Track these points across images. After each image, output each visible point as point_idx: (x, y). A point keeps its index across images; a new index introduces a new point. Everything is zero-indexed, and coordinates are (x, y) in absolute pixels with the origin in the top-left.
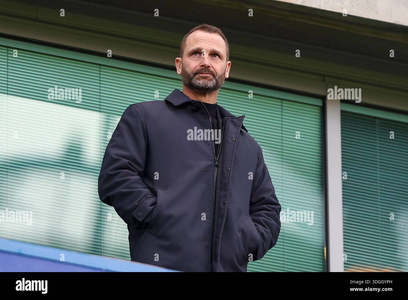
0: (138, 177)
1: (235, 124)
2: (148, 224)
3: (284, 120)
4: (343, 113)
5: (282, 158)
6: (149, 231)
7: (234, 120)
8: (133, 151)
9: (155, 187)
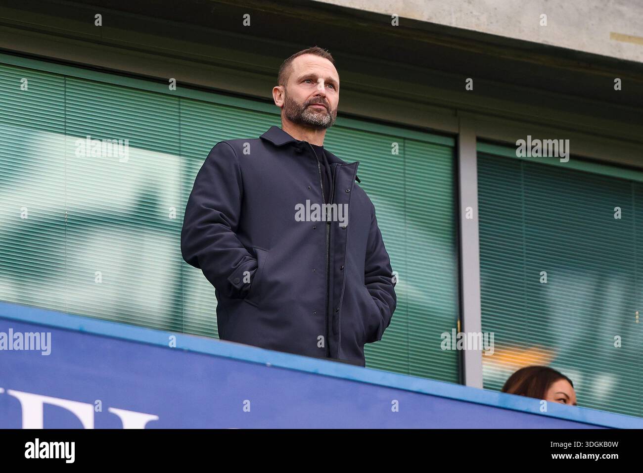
0: (232, 233)
1: (348, 172)
2: (247, 292)
3: (407, 164)
4: (480, 154)
5: (405, 211)
6: (248, 301)
7: (346, 167)
8: (225, 202)
9: (254, 246)
